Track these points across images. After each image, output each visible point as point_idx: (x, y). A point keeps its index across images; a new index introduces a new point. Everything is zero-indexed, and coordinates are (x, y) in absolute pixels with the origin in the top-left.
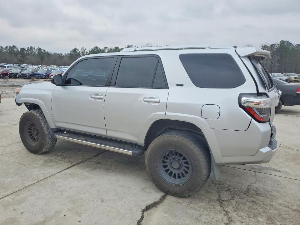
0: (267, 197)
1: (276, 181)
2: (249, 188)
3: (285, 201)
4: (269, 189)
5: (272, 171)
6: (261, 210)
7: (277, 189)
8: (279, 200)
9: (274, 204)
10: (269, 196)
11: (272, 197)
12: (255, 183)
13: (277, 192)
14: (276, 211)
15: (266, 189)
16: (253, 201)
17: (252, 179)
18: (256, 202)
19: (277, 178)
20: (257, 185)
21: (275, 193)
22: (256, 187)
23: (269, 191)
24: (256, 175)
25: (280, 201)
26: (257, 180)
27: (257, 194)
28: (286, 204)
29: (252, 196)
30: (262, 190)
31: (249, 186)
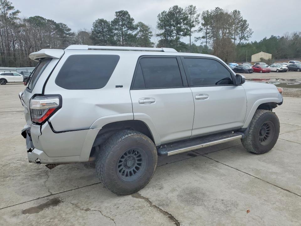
0: (30, 176)
1: (26, 194)
2: (47, 176)
3: (16, 179)
4: (31, 183)
5: (34, 206)
6: (32, 167)
7: (23, 186)
8: (21, 178)
9: (24, 174)
10: (29, 177)
11: (27, 177)
12: (45, 182)
13: (23, 183)
14: (22, 170)
15: (34, 182)
16: (39, 169)
17: (49, 184)
18: (37, 170)
19: (26, 199)
20: (42, 181)
21: (24, 181)
22: (42, 179)
23: (31, 180)
24: (49, 191)
25: (19, 178)
26: (45, 186)
27: (39, 174)
28: (15, 178)
29: (41, 172)
30: (36, 179)
31: (49, 177)
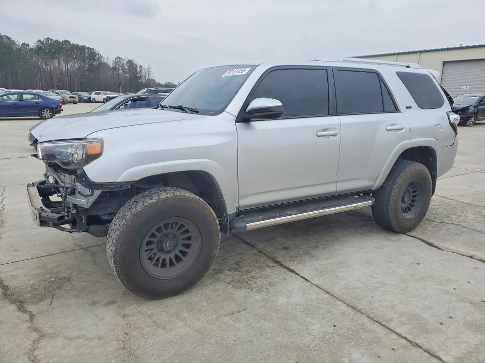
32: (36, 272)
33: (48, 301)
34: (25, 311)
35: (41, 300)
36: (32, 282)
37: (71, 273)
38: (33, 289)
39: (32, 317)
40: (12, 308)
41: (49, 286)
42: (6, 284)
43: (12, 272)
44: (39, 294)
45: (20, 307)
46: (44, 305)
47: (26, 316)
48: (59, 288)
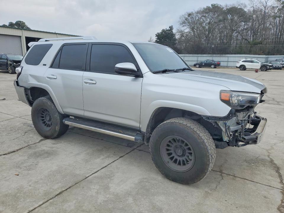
32: (259, 172)
33: (260, 158)
34: (270, 158)
35: (263, 159)
36: (263, 168)
37: (242, 163)
38: (264, 165)
39: (269, 156)
40: (276, 162)
41: (256, 163)
42: (277, 174)
43: (272, 180)
44: (262, 162)
45: (272, 161)
46: (262, 157)
47: (271, 157)
48: (252, 160)
